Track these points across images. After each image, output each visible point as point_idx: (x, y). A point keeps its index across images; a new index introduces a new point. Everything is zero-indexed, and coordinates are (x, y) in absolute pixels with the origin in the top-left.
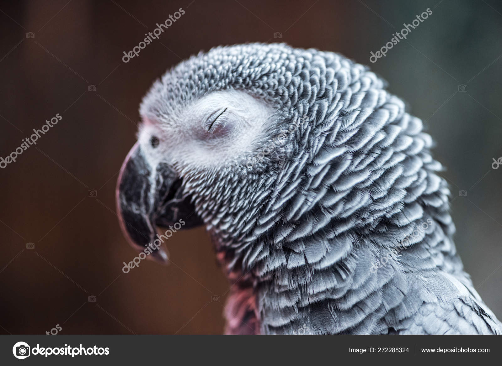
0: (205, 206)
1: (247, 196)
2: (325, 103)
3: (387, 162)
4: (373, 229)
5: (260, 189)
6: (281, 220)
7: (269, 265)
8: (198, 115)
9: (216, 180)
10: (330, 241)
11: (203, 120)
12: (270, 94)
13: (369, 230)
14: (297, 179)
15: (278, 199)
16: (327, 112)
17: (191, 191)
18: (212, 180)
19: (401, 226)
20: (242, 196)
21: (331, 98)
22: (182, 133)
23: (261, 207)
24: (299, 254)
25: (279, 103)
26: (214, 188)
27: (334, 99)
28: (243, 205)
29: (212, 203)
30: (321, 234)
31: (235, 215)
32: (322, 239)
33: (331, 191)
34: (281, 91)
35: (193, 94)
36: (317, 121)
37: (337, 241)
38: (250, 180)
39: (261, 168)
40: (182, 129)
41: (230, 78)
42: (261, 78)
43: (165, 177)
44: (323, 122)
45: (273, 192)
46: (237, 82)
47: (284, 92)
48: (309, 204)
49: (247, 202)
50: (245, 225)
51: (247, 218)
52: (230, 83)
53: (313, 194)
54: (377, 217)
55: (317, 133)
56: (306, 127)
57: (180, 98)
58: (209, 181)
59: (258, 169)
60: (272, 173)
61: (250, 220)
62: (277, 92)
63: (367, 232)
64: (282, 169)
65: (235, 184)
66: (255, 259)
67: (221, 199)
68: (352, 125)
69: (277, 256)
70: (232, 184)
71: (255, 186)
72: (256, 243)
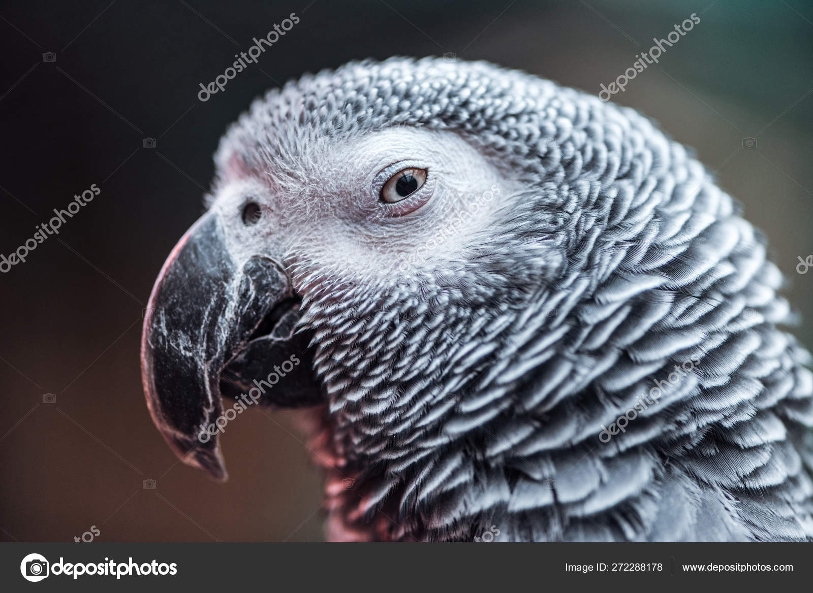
0: (339, 357)
1: (440, 351)
2: (629, 188)
3: (733, 320)
4: (692, 448)
5: (473, 339)
6: (512, 408)
7: (468, 503)
8: (360, 165)
9: (379, 306)
10: (607, 461)
11: (369, 175)
12: (517, 151)
13: (684, 448)
14: (562, 324)
15: (514, 361)
16: (631, 204)
17: (317, 323)
18: (370, 303)
19: (746, 446)
20: (427, 348)
21: (639, 181)
22: (316, 200)
23: (471, 376)
24: (540, 482)
25: (536, 172)
26: (369, 322)
27: (644, 184)
28: (427, 368)
29: (357, 354)
30: (591, 445)
31: (404, 387)
32: (592, 456)
33: (626, 361)
34: (543, 149)
35: (360, 120)
36: (610, 219)
37: (620, 462)
38: (450, 317)
39: (483, 295)
40: (319, 190)
41: (444, 106)
42: (505, 118)
43: (261, 289)
44: (621, 223)
45: (502, 346)
46: (455, 116)
47: (550, 151)
48: (578, 379)
49: (437, 362)
50: (426, 412)
51: (434, 397)
52: (441, 115)
53: (590, 361)
54: (705, 424)
55: (607, 242)
56: (589, 226)
57: (330, 124)
58: (364, 306)
59: (476, 296)
60: (504, 307)
61: (441, 403)
62: (534, 149)
63: (679, 451)
64: (530, 301)
65: (419, 321)
66: (438, 487)
67: (379, 347)
68: (674, 237)
69: (489, 484)
70: (412, 320)
71: (460, 331)
72: (445, 452)
